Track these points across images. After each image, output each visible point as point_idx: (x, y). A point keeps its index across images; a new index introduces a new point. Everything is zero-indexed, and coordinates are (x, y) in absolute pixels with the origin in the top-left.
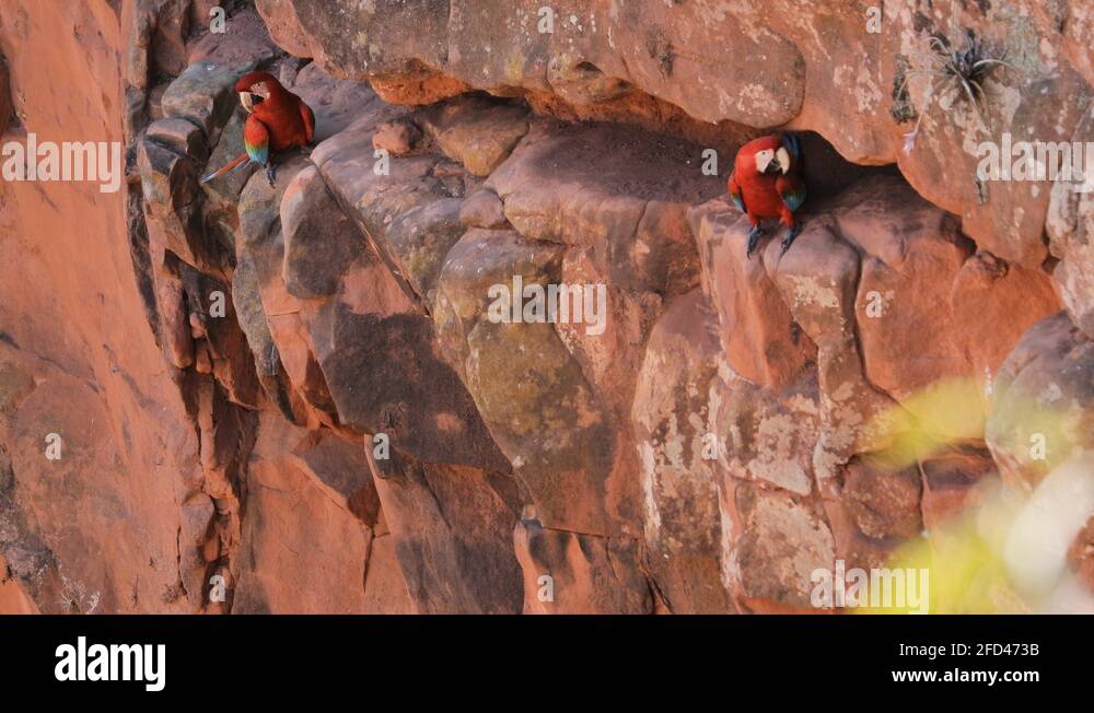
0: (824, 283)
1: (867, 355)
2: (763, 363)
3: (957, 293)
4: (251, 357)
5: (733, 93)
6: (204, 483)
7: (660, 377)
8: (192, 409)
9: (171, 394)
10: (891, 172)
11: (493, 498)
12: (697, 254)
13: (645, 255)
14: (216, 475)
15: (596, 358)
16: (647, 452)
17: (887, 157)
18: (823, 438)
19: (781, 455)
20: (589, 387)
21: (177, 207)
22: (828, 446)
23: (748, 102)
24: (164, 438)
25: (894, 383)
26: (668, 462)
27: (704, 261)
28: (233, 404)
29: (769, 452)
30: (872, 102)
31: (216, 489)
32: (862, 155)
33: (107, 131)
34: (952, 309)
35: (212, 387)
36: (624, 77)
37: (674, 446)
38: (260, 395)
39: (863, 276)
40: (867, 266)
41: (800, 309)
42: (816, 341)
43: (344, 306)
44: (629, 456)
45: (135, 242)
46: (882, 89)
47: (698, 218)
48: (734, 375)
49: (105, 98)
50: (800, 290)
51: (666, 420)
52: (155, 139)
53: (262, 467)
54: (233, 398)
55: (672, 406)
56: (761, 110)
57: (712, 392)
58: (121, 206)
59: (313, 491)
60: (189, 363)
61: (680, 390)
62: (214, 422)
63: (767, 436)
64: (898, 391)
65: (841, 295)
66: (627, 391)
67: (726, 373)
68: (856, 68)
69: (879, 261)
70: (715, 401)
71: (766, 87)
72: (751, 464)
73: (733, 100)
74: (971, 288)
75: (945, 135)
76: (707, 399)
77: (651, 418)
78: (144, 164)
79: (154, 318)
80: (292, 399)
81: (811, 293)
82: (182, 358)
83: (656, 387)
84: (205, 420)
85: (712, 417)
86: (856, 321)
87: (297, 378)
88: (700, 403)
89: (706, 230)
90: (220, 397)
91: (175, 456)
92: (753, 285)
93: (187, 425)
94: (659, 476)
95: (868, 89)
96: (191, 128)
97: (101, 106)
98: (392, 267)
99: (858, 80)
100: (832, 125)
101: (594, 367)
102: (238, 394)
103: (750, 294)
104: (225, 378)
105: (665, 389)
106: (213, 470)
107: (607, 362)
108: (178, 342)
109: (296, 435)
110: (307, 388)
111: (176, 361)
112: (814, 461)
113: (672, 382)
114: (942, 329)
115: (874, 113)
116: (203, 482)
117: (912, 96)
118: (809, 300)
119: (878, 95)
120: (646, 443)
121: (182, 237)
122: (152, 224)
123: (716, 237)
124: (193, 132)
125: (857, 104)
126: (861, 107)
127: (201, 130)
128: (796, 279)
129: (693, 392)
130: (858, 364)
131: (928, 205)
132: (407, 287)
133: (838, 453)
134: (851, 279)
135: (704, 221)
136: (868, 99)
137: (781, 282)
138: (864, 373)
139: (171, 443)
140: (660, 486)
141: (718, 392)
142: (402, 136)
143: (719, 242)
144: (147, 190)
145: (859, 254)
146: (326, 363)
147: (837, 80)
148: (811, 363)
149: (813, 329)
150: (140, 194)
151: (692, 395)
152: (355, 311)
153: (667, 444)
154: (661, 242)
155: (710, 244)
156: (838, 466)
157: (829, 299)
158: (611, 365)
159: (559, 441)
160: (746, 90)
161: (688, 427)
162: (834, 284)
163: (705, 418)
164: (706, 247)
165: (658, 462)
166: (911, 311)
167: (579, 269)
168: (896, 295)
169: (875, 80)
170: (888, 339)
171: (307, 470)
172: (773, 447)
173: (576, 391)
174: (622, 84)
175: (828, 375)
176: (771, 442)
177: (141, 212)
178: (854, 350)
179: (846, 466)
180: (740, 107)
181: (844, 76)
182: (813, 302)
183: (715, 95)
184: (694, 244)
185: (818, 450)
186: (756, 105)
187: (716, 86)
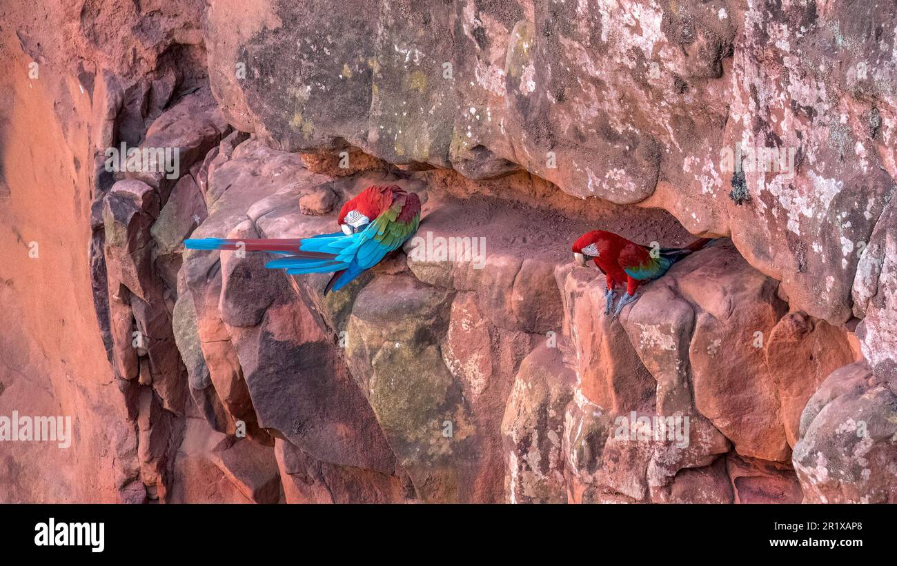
0: (665, 330)
1: (696, 390)
2: (611, 393)
3: (772, 345)
4: (185, 373)
5: (600, 175)
6: (139, 473)
7: (525, 401)
8: (134, 415)
9: (118, 399)
10: (726, 245)
11: (376, 495)
12: (561, 303)
13: (519, 302)
14: (149, 468)
15: (474, 382)
16: (513, 461)
17: (722, 231)
18: (657, 454)
19: (622, 467)
20: (467, 406)
21: (132, 250)
22: (660, 461)
23: (611, 182)
24: (108, 435)
25: (717, 414)
26: (528, 468)
27: (566, 310)
28: (166, 411)
29: (611, 464)
30: (714, 187)
31: (148, 478)
32: (702, 229)
33: (76, 188)
34: (767, 356)
35: (151, 395)
36: (512, 158)
37: (534, 457)
38: (188, 403)
39: (698, 326)
40: (700, 319)
41: (645, 351)
42: (655, 376)
43: (268, 334)
44: (496, 462)
45: (96, 277)
46: (721, 176)
47: (564, 275)
48: (587, 401)
49: (77, 162)
50: (645, 334)
51: (530, 434)
52: (116, 195)
53: (186, 463)
54: (166, 406)
55: (534, 424)
56: (621, 189)
57: (568, 415)
58: (86, 247)
59: (227, 482)
60: (134, 375)
61: (543, 410)
62: (151, 424)
63: (612, 451)
64: (719, 420)
65: (678, 341)
66: (497, 411)
67: (580, 398)
68: (702, 160)
69: (711, 315)
70: (570, 421)
71: (628, 172)
72: (598, 473)
73: (599, 180)
74: (783, 340)
75: (772, 215)
76: (563, 419)
77: (517, 433)
78: (108, 216)
79: (108, 343)
80: (216, 407)
81: (654, 338)
82: (128, 372)
83: (522, 409)
84: (143, 422)
85: (567, 435)
86: (689, 361)
87: (223, 392)
88: (558, 424)
89: (571, 284)
90: (157, 404)
91: (117, 450)
92: (607, 330)
93: (128, 425)
94: (521, 478)
95: (710, 176)
96: (147, 188)
97: (72, 167)
98: (310, 303)
99: (704, 168)
100: (679, 204)
101: (472, 390)
102: (171, 403)
103: (604, 337)
104: (162, 390)
105: (529, 410)
106: (147, 462)
107: (483, 387)
108: (125, 361)
109: (217, 438)
110: (230, 402)
111: (124, 375)
112: (648, 473)
113: (535, 405)
114: (758, 371)
115: (715, 196)
116: (138, 471)
117: (748, 184)
118: (652, 343)
119: (719, 182)
120: (512, 452)
121: (135, 274)
122: (111, 264)
123: (578, 290)
124: (148, 191)
125: (701, 188)
126: (705, 190)
127: (155, 190)
128: (642, 326)
129: (552, 413)
130: (688, 398)
131: (757, 272)
132: (320, 320)
133: (668, 468)
134: (687, 329)
135: (569, 277)
136: (711, 185)
137: (630, 328)
138: (693, 405)
139: (114, 440)
140: (521, 487)
141: (573, 414)
142: (324, 199)
143: (580, 295)
144: (110, 236)
145: (694, 309)
146: (251, 377)
147: (686, 168)
148: (651, 393)
149: (653, 367)
150: (103, 239)
151: (551, 416)
152: (275, 338)
153: (529, 455)
154: (533, 292)
155: (572, 294)
156: (667, 477)
157: (668, 344)
158: (486, 389)
159: (440, 447)
160: (610, 174)
161: (546, 441)
162: (672, 331)
163: (560, 435)
164: (569, 297)
165: (520, 468)
166: (734, 357)
167: (465, 311)
168: (722, 343)
169: (718, 170)
170: (714, 377)
171: (221, 465)
172: (616, 460)
173: (457, 409)
174: (509, 163)
175: (664, 404)
176: (614, 456)
177: (102, 251)
178: (686, 385)
179: (674, 478)
180: (605, 186)
181: (692, 165)
182: (655, 345)
183: (585, 175)
184: (559, 295)
185: (652, 465)
186: (618, 185)
187: (587, 169)
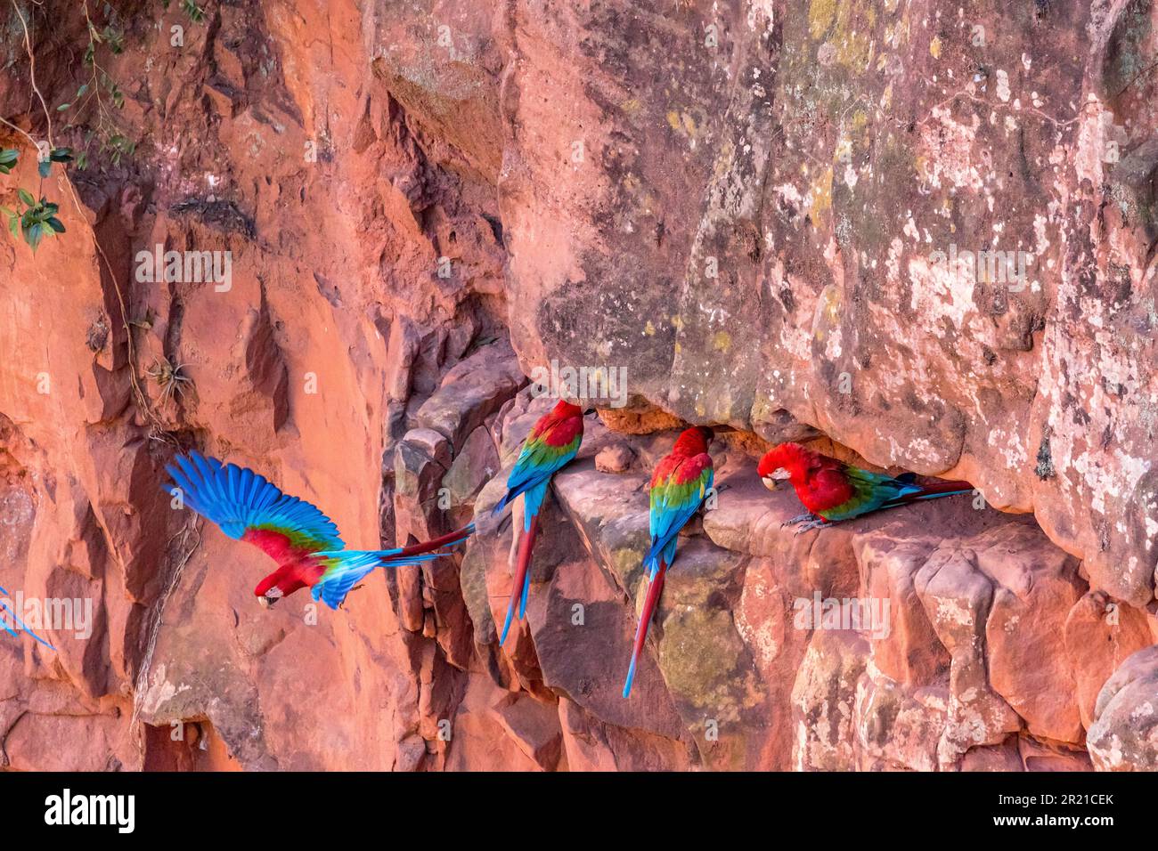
0: (962, 605)
1: (991, 667)
2: (905, 665)
3: (1071, 623)
4: (471, 628)
5: (904, 445)
6: (419, 726)
7: (817, 670)
8: (416, 666)
9: (400, 651)
10: (1028, 520)
11: (660, 758)
12: (858, 572)
13: (815, 569)
14: (430, 722)
15: (766, 649)
16: (802, 731)
17: (1025, 507)
18: (949, 730)
19: (912, 741)
20: (758, 673)
21: (422, 500)
22: (951, 737)
23: (914, 452)
24: (389, 687)
25: (1011, 691)
26: (817, 739)
27: (863, 580)
28: (449, 664)
29: (902, 738)
30: (1019, 462)
31: (428, 732)
32: (1005, 504)
33: (367, 434)
34: (1065, 636)
35: (434, 650)
36: (814, 424)
37: (823, 727)
38: (472, 658)
39: (995, 602)
40: (999, 594)
41: (941, 625)
42: (951, 651)
43: (557, 591)
44: (784, 732)
45: (384, 526)
46: (1026, 450)
47: (862, 545)
48: (879, 673)
49: (369, 409)
50: (942, 608)
51: (820, 705)
52: (411, 444)
53: (467, 719)
54: (450, 660)
55: (825, 694)
56: (924, 460)
57: (860, 686)
58: (375, 495)
59: (507, 739)
60: (418, 627)
61: (834, 681)
62: (433, 677)
63: (902, 725)
64: (1013, 698)
65: (975, 616)
66: (788, 679)
67: (873, 670)
68: (1008, 434)
69: (1010, 592)
70: (861, 693)
71: (932, 442)
72: (888, 747)
73: (902, 450)
74: (1082, 620)
75: (1077, 493)
76: (855, 691)
77: (808, 702)
78: (399, 465)
79: (394, 593)
80: (500, 663)
81: (951, 612)
82: (413, 624)
83: (813, 678)
84: (426, 673)
85: (858, 706)
86: (985, 638)
87: (508, 650)
88: (849, 695)
89: (868, 554)
90: (440, 657)
91: (398, 702)
92: (903, 602)
93: (411, 678)
94: (809, 749)
95: (1016, 451)
96: (440, 438)
97: (364, 413)
98: (601, 562)
99: (1010, 442)
100: (982, 478)
101: (763, 657)
102: (455, 657)
103: (900, 609)
104: (446, 643)
105: (820, 680)
106: (428, 716)
107: (774, 655)
108: (411, 612)
109: (499, 695)
110: (516, 658)
111: (408, 626)
112: (939, 748)
113: (827, 675)
114: (1054, 651)
115: (1019, 470)
116: (418, 726)
117: (1054, 460)
118: (949, 617)
119: (1024, 457)
120: (801, 722)
121: (424, 525)
122: (400, 513)
123: (876, 560)
124: (440, 442)
125: (1005, 462)
126: (1009, 464)
127: (448, 441)
128: (939, 600)
129: (843, 684)
130: (982, 674)
131: (1055, 549)
132: (611, 579)
133: (959, 744)
134: (985, 604)
135: (867, 547)
136: (1016, 459)
137: (927, 601)
138: (987, 682)
139: (395, 691)
140: (809, 757)
141: (865, 686)
142: (620, 457)
143: (878, 565)
144: (400, 485)
145: (993, 584)
146: (538, 635)
147: (991, 441)
148: (944, 668)
149: (949, 641)
150: (393, 488)
151: (842, 687)
152: (565, 596)
153: (819, 725)
154: (829, 561)
155: (870, 565)
156: (958, 754)
157: (965, 619)
158: (778, 656)
159: (728, 713)
160: (914, 443)
161: (836, 712)
162: (970, 606)
163: (851, 706)
164: (866, 567)
165: (809, 738)
166: (1031, 634)
167: (759, 576)
168: (1021, 619)
169: (1023, 444)
170: (1010, 655)
171: (503, 722)
172: (907, 735)
173: (747, 675)
174: (811, 429)
175: (958, 680)
176: (905, 730)
177: (392, 500)
178: (981, 661)
179: (964, 754)
180: (908, 456)
181: (998, 439)
182: (952, 619)
183: (888, 444)
184: (856, 564)
185: (943, 741)
186: (922, 456)
187: (890, 438)
